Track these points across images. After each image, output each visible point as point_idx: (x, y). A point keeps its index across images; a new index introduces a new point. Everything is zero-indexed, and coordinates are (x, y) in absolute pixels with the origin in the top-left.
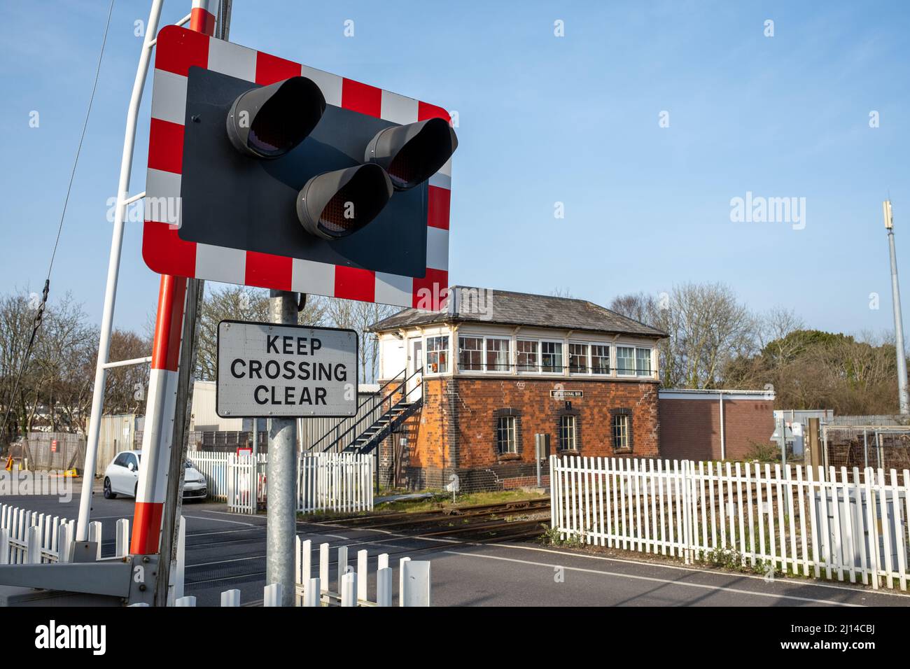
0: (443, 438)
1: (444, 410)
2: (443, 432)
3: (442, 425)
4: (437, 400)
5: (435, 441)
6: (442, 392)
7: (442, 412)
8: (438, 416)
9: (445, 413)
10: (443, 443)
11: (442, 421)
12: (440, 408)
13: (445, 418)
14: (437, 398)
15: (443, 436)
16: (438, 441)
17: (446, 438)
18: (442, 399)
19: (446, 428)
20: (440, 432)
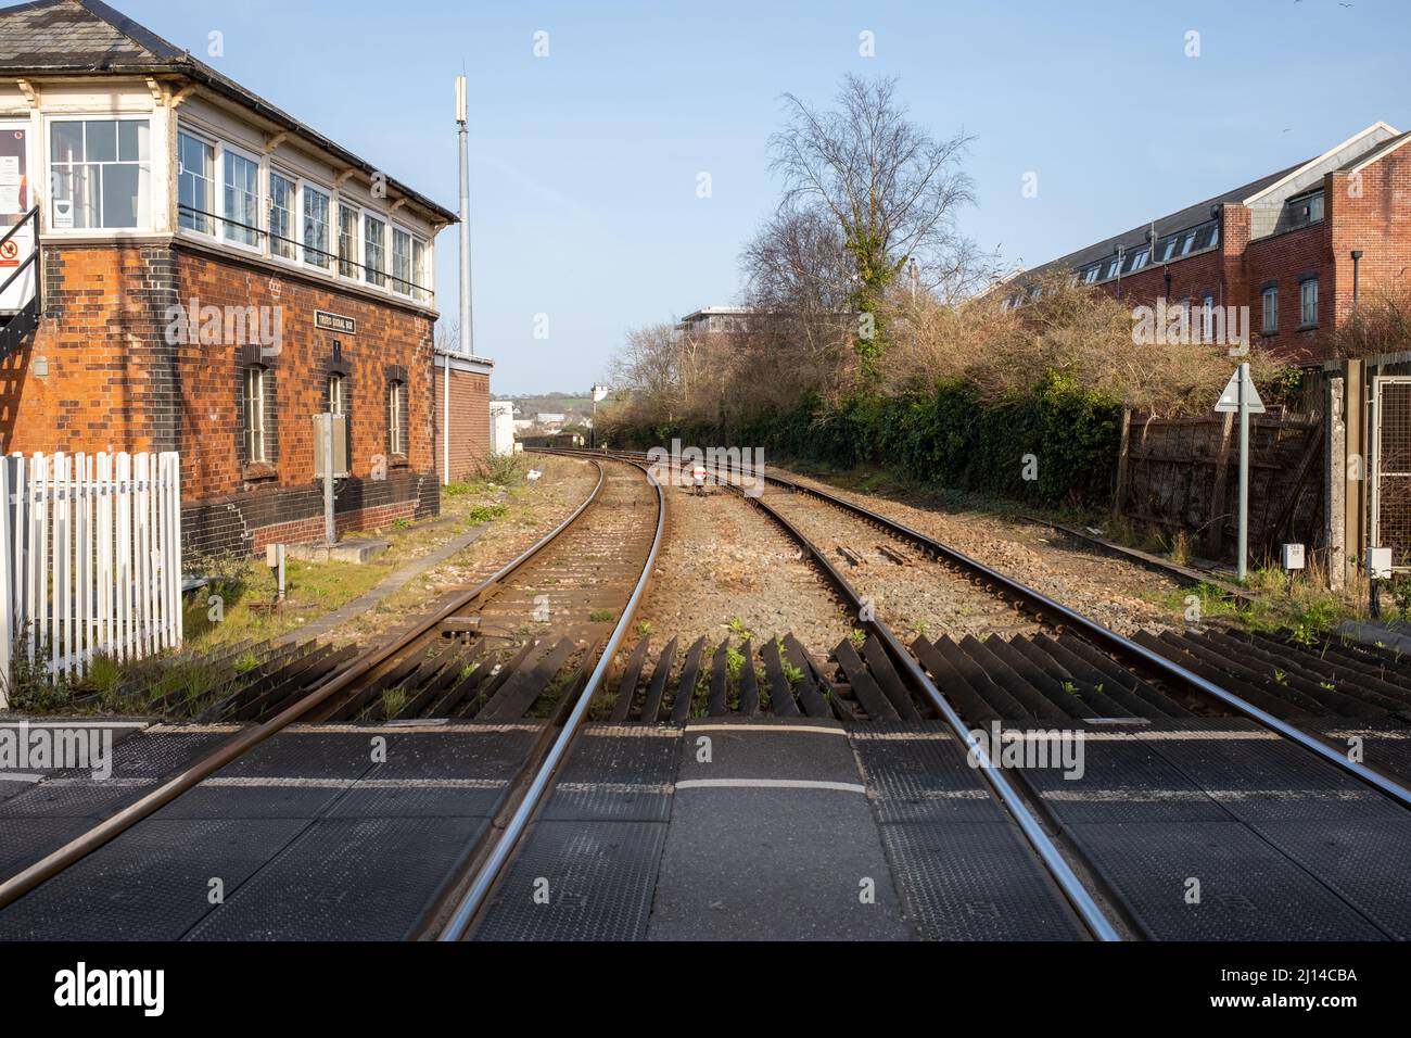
0: (127, 418)
1: (130, 337)
2: (127, 402)
3: (125, 382)
4: (100, 307)
5: (91, 426)
6: (122, 283)
7: (124, 344)
8: (109, 354)
9: (136, 345)
10: (128, 433)
11: (124, 367)
12: (115, 330)
13: (136, 360)
14: (100, 300)
15: (126, 413)
16: (104, 426)
17: (139, 419)
18: (122, 305)
19: (139, 389)
20: (114, 399)
